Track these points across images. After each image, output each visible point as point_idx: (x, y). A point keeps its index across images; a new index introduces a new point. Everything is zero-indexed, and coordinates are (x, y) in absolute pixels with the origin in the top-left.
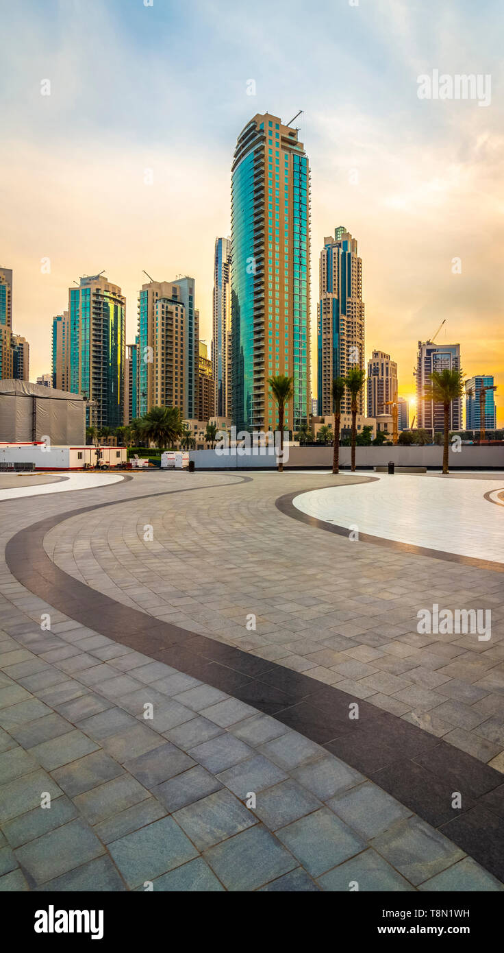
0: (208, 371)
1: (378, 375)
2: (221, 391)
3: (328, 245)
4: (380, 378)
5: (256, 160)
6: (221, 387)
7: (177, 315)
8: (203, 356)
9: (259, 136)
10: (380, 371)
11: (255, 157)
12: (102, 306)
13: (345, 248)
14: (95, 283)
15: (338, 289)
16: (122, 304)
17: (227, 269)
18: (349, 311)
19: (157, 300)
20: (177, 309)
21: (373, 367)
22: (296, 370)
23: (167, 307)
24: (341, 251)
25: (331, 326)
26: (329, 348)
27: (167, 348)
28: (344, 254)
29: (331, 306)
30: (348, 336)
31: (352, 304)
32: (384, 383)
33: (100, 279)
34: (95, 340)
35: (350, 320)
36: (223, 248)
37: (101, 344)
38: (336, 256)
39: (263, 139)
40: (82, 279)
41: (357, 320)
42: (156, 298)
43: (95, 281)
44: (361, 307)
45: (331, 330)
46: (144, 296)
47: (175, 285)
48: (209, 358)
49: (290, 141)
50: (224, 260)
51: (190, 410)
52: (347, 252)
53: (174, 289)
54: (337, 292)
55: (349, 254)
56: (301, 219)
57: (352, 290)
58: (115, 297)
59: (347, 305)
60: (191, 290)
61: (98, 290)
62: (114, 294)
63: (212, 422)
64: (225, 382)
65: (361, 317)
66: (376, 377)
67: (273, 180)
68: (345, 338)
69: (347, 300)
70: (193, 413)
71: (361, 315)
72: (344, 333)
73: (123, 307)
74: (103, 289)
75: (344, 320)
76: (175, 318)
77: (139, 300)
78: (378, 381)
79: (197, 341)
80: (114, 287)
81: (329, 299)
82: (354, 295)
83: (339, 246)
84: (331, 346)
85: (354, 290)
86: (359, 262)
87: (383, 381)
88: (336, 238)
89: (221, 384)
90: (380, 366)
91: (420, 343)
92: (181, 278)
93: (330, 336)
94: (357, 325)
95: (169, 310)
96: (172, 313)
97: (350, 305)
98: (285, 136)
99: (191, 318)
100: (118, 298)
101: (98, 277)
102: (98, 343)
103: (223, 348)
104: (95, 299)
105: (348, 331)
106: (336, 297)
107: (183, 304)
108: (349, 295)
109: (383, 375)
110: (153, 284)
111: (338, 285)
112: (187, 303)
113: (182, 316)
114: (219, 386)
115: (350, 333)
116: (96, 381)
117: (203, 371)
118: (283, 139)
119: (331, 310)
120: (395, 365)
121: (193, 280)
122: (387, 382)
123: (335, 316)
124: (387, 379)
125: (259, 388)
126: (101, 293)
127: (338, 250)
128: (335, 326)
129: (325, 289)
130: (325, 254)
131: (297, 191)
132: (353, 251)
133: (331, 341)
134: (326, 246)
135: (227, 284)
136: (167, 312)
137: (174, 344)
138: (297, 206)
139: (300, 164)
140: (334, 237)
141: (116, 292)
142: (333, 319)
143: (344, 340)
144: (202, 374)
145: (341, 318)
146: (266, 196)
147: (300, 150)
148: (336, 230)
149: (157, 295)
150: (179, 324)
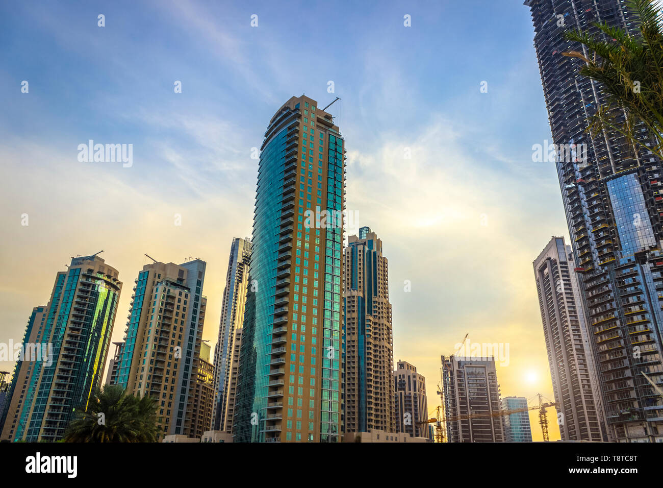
0: (209, 377)
1: (404, 389)
2: (220, 405)
3: (352, 243)
4: (407, 394)
5: (289, 136)
6: (221, 400)
7: (179, 301)
8: (205, 359)
9: (293, 114)
10: (407, 385)
11: (288, 133)
12: (90, 289)
13: (371, 246)
14: (89, 264)
15: (364, 286)
16: (117, 289)
17: (242, 269)
18: (375, 311)
19: (158, 282)
20: (180, 294)
21: (398, 380)
22: (325, 366)
23: (169, 291)
24: (367, 249)
25: (356, 326)
26: (354, 351)
27: (161, 339)
28: (369, 252)
29: (356, 304)
30: (375, 338)
31: (379, 304)
32: (412, 399)
33: (95, 260)
34: (72, 329)
35: (377, 321)
36: (239, 248)
37: (79, 334)
38: (362, 254)
39: (300, 117)
40: (74, 260)
41: (385, 322)
42: (157, 280)
43: (89, 261)
44: (389, 308)
45: (356, 331)
46: (143, 277)
47: (182, 268)
48: (211, 361)
49: (325, 122)
50: (240, 259)
51: (179, 422)
52: (373, 251)
53: (181, 272)
54: (362, 290)
55: (375, 253)
56: (335, 195)
57: (378, 290)
58: (109, 280)
59: (373, 305)
60: (201, 274)
61: (90, 271)
62: (109, 277)
63: (206, 439)
64: (226, 392)
65: (389, 318)
66: (403, 392)
67: (307, 155)
68: (372, 341)
69: (373, 300)
70: (183, 426)
71: (388, 317)
72: (370, 335)
73: (117, 293)
74: (96, 270)
75: (370, 321)
76: (176, 303)
77: (136, 282)
78: (405, 397)
79: (199, 340)
80: (110, 269)
81: (354, 297)
82: (381, 295)
83: (365, 244)
84: (356, 349)
85: (380, 289)
86: (385, 262)
87: (410, 397)
88: (361, 237)
89: (222, 396)
90: (406, 379)
91: (443, 357)
92: (191, 260)
93: (355, 337)
94: (385, 327)
95: (170, 294)
96: (173, 298)
97: (377, 305)
98: (321, 117)
99: (196, 305)
100: (113, 282)
101: (93, 258)
102: (75, 333)
103: (228, 352)
104: (84, 280)
105: (375, 333)
106: (361, 295)
107: (189, 289)
108: (376, 295)
109: (410, 390)
110: (157, 265)
111: (364, 282)
112: (193, 288)
113: (185, 302)
114: (219, 398)
115: (377, 336)
116: (61, 381)
117: (203, 376)
118: (319, 120)
119: (356, 309)
120: (422, 378)
121: (204, 264)
122: (415, 398)
123: (360, 315)
124: (415, 394)
125: (275, 388)
126: (94, 275)
127: (364, 248)
128: (360, 327)
129: (350, 287)
130: (350, 251)
131: (332, 168)
132: (378, 250)
133: (356, 344)
134: (350, 244)
135: (240, 284)
136: (168, 297)
137: (171, 334)
138: (331, 182)
139: (336, 143)
140: (358, 236)
141: (112, 275)
142: (358, 318)
143: (371, 343)
144: (200, 380)
145: (367, 318)
146: (298, 168)
147: (335, 132)
148: (361, 230)
149: (159, 277)
150: (181, 312)
